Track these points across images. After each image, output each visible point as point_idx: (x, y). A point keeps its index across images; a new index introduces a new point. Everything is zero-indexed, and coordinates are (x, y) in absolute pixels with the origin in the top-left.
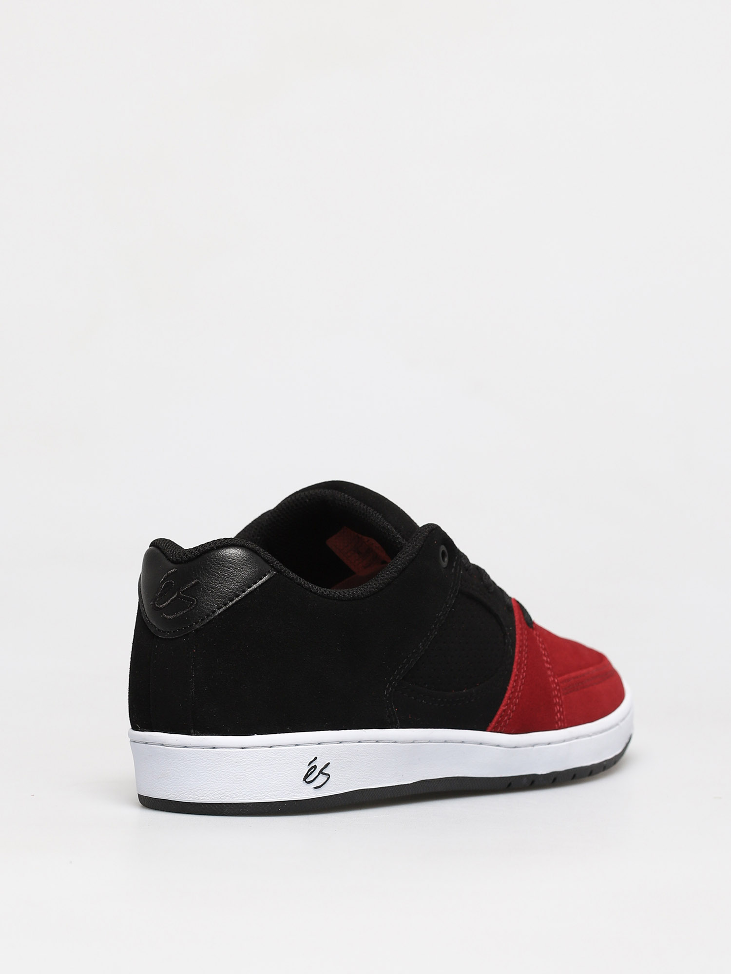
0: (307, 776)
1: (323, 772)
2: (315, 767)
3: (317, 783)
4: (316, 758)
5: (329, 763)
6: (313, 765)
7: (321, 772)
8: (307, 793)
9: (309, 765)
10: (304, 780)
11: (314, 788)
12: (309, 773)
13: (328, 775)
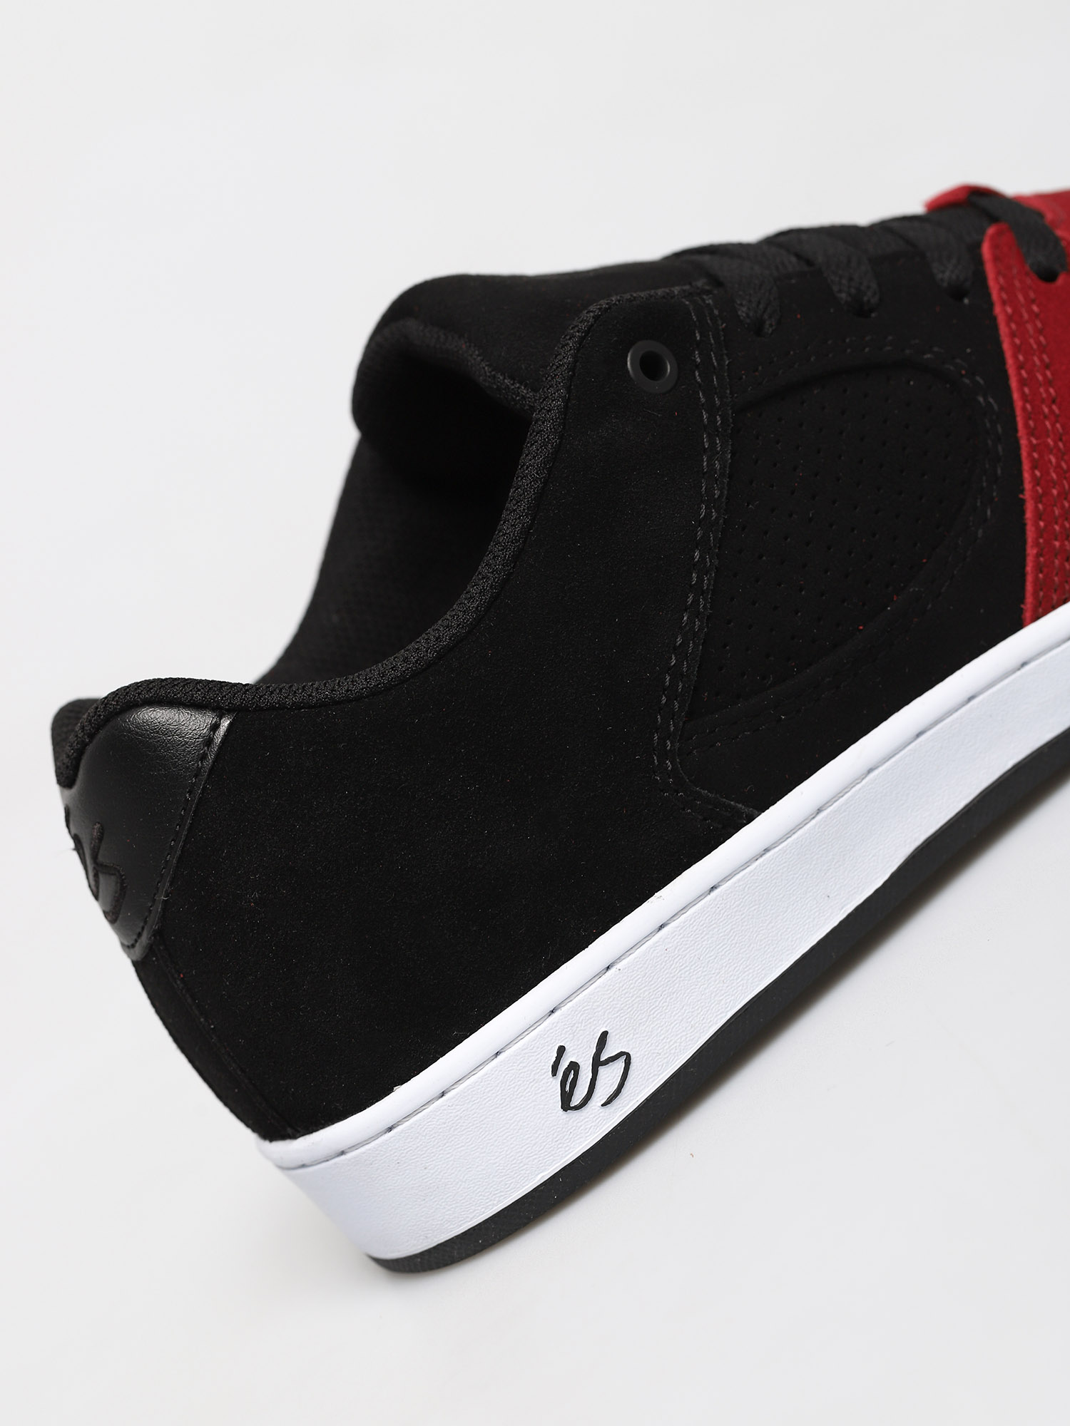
0: (566, 1097)
1: (603, 1057)
2: (574, 1067)
3: (602, 1093)
4: (561, 1050)
5: (604, 1036)
6: (567, 1064)
7: (597, 1063)
8: (594, 1125)
9: (554, 1072)
10: (566, 1105)
11: (604, 1104)
12: (567, 1089)
13: (621, 1054)
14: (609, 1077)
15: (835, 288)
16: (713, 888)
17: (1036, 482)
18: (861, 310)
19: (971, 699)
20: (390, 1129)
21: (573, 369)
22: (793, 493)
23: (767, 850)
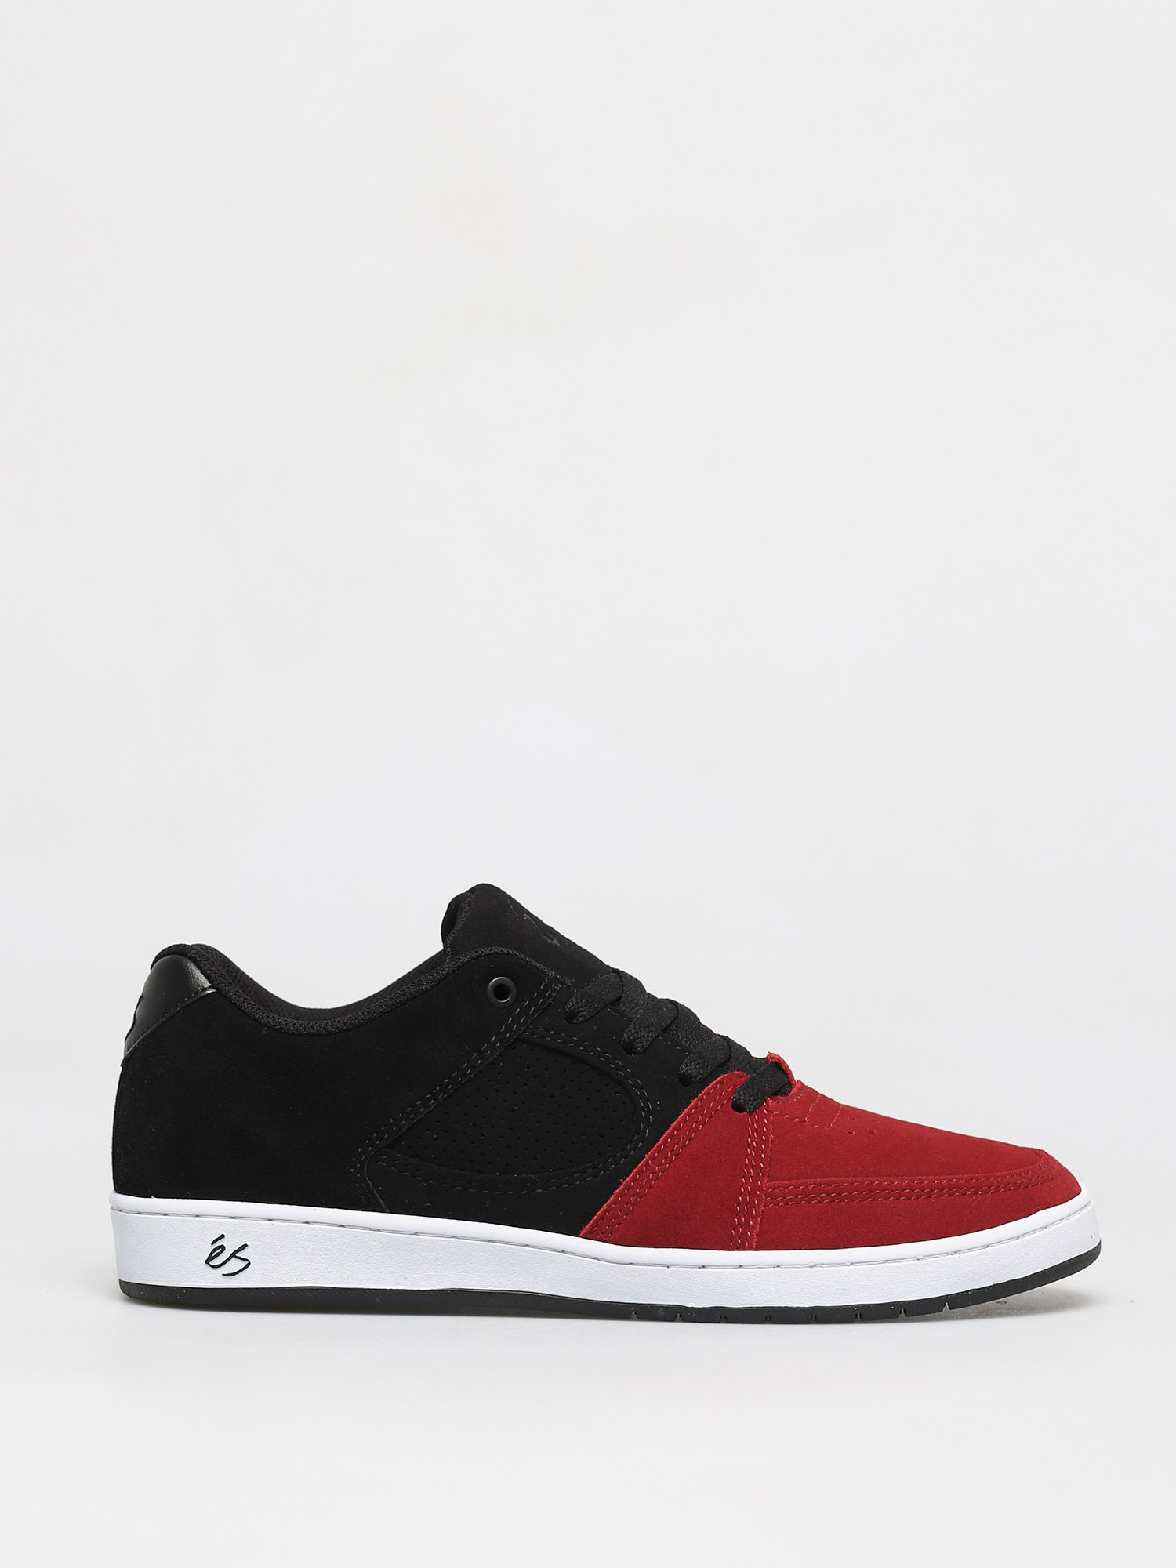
0: (210, 1258)
1: (237, 1255)
2: (223, 1248)
3: (227, 1269)
4: (222, 1236)
5: (246, 1245)
6: (220, 1244)
7: (233, 1255)
8: (213, 1280)
9: (213, 1244)
10: (207, 1262)
11: (224, 1275)
12: (213, 1255)
13: (247, 1260)
14: (235, 1265)
15: (626, 1031)
16: (343, 1226)
17: (634, 1180)
18: (630, 1048)
19: (527, 1246)
20: (140, 1213)
21: (463, 965)
22: (515, 1093)
23: (379, 1230)
